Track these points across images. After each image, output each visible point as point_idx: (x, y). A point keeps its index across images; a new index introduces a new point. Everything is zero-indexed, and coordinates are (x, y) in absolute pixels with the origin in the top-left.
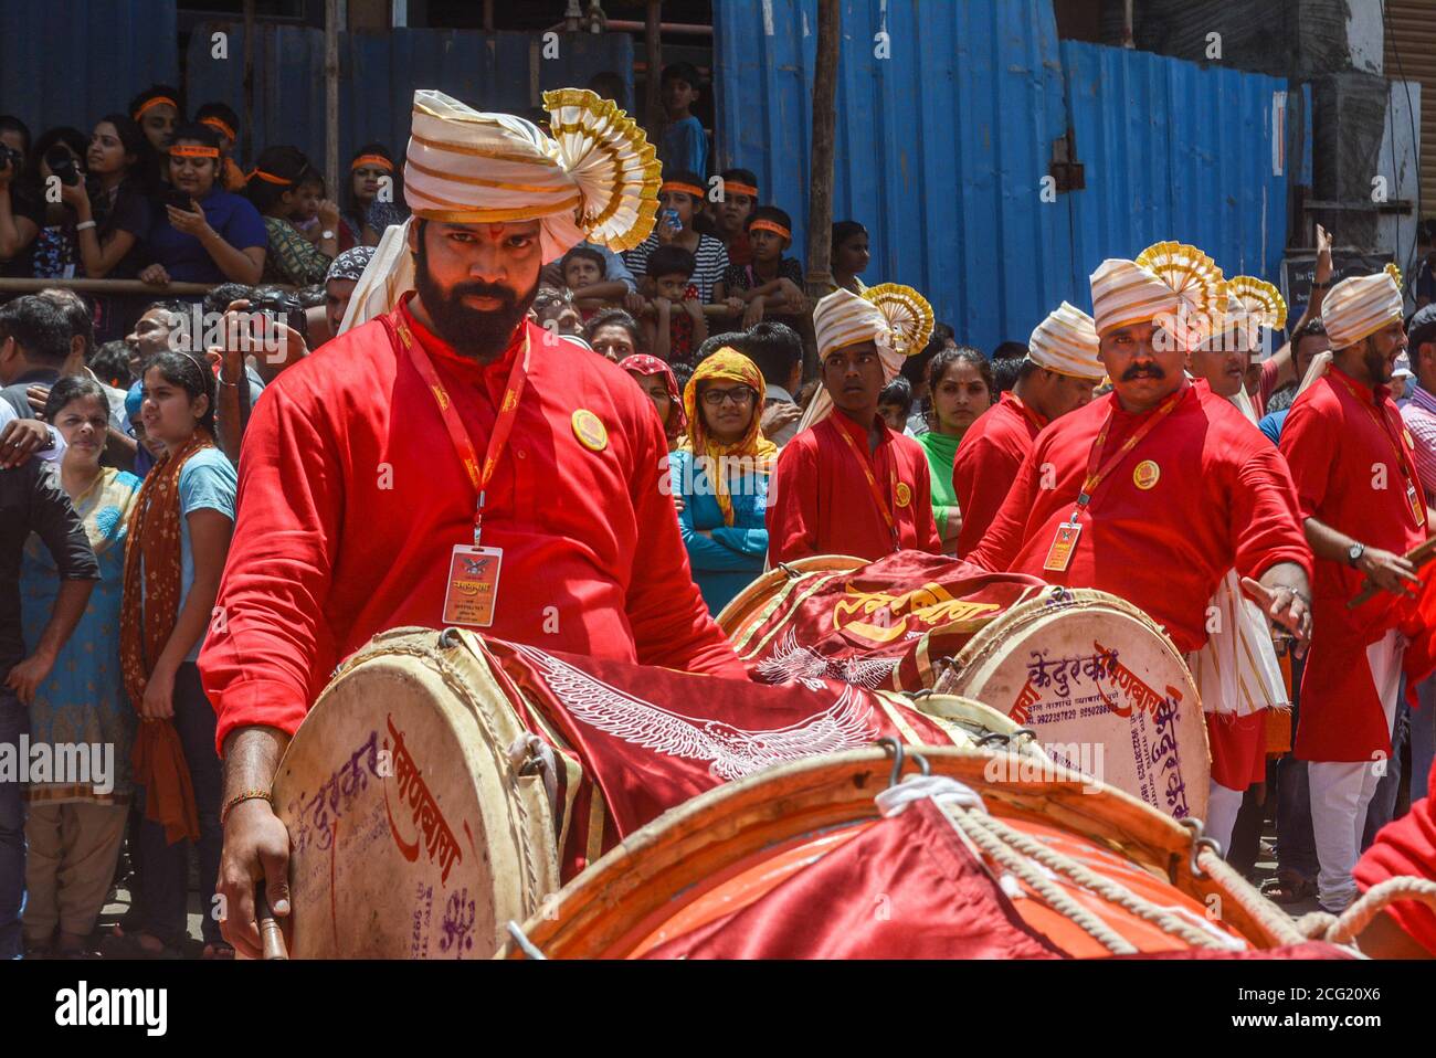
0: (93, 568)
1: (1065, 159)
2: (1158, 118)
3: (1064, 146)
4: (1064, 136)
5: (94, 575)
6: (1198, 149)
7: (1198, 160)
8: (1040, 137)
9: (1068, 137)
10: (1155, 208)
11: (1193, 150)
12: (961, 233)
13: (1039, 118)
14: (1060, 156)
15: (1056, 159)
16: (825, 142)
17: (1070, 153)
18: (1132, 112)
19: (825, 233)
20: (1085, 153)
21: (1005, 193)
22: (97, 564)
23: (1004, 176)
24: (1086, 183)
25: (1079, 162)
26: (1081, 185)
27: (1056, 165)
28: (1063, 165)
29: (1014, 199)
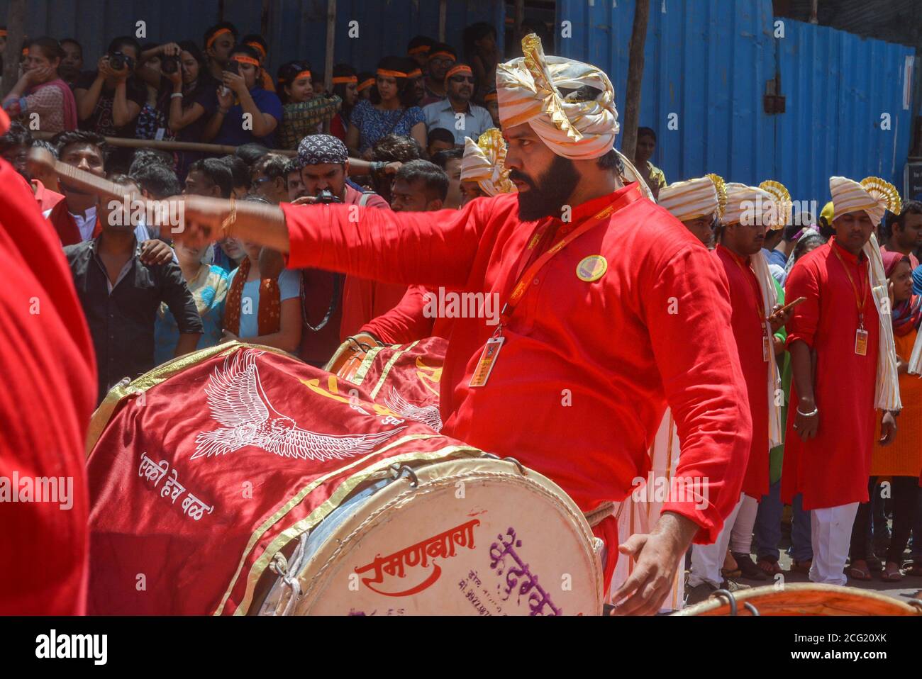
0: (200, 327)
1: (773, 93)
2: (834, 70)
3: (774, 85)
4: (774, 78)
5: (200, 331)
6: (857, 91)
7: (857, 98)
8: (759, 78)
9: (776, 79)
10: (828, 127)
11: (853, 91)
12: (705, 138)
13: (758, 65)
14: (771, 92)
15: (768, 93)
16: (637, 77)
17: (777, 89)
18: (817, 65)
19: (634, 134)
20: (787, 91)
21: (735, 113)
22: (202, 324)
23: (734, 102)
24: (786, 108)
25: (783, 96)
26: (783, 111)
27: (768, 97)
28: (772, 97)
29: (741, 117)
